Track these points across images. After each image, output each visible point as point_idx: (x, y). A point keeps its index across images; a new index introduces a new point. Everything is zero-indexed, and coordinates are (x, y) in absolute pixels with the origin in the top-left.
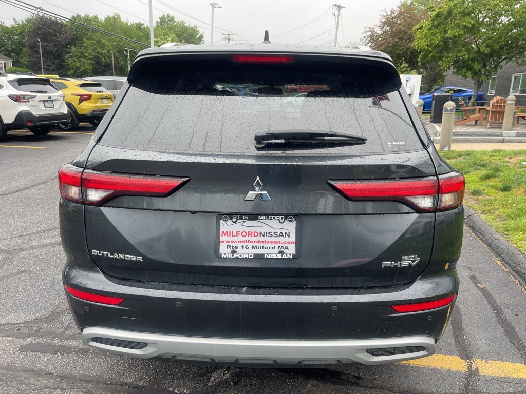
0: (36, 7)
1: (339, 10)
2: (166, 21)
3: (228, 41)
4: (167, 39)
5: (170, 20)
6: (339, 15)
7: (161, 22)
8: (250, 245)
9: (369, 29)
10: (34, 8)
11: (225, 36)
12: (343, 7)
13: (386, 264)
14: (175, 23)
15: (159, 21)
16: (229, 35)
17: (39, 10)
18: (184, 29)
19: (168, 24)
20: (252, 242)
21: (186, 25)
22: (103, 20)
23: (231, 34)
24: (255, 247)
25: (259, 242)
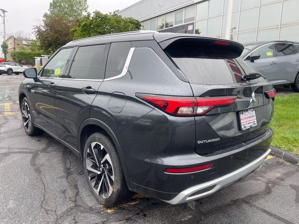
1: (4, 13)
6: (4, 16)
9: (36, 27)
12: (6, 12)
20: (247, 121)
24: (248, 123)
25: (249, 121)
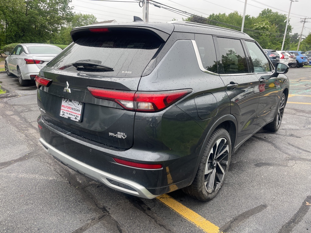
0: (183, 12)
2: (266, 13)
3: (304, 23)
4: (262, 23)
5: (268, 12)
7: (263, 13)
8: (69, 113)
10: (182, 12)
11: (302, 20)
13: (111, 134)
14: (272, 14)
15: (261, 13)
16: (305, 19)
17: (185, 13)
18: (277, 17)
19: (267, 14)
20: (69, 112)
21: (278, 14)
22: (228, 15)
23: (307, 18)
24: (69, 114)
25: (71, 112)
